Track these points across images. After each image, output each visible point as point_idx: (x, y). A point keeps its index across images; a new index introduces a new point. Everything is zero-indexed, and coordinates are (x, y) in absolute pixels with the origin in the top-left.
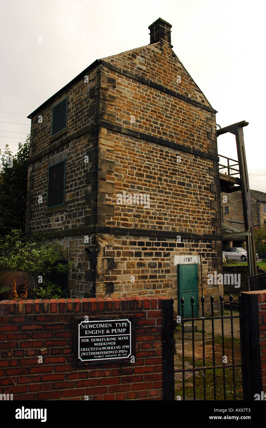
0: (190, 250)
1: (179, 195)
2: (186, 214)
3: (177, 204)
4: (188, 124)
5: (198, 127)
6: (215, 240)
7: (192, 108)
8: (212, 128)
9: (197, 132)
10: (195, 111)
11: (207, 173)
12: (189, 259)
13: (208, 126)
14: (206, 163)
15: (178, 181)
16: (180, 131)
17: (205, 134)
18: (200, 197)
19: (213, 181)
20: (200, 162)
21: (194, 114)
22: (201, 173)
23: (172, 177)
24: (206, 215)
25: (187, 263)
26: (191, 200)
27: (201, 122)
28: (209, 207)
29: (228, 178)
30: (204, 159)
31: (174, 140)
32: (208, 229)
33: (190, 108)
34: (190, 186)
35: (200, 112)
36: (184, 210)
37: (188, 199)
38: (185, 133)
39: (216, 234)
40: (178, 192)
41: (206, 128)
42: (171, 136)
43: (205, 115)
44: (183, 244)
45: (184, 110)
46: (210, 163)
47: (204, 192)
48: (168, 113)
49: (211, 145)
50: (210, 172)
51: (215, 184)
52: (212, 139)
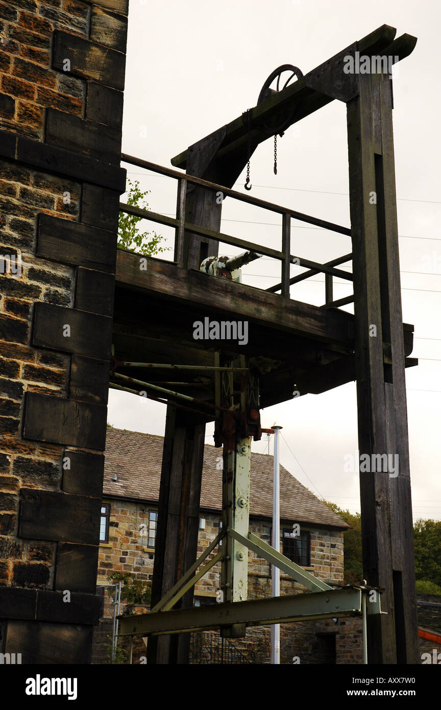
6: (34, 624)
8: (93, 14)
11: (23, 243)
14: (24, 193)
17: (38, 41)
19: (61, 290)
28: (11, 427)
30: (9, 167)
39: (50, 584)
41: (52, 15)
46: (56, 196)
49: (74, 106)
50: (46, 241)
51: (75, 306)
52: (86, 73)
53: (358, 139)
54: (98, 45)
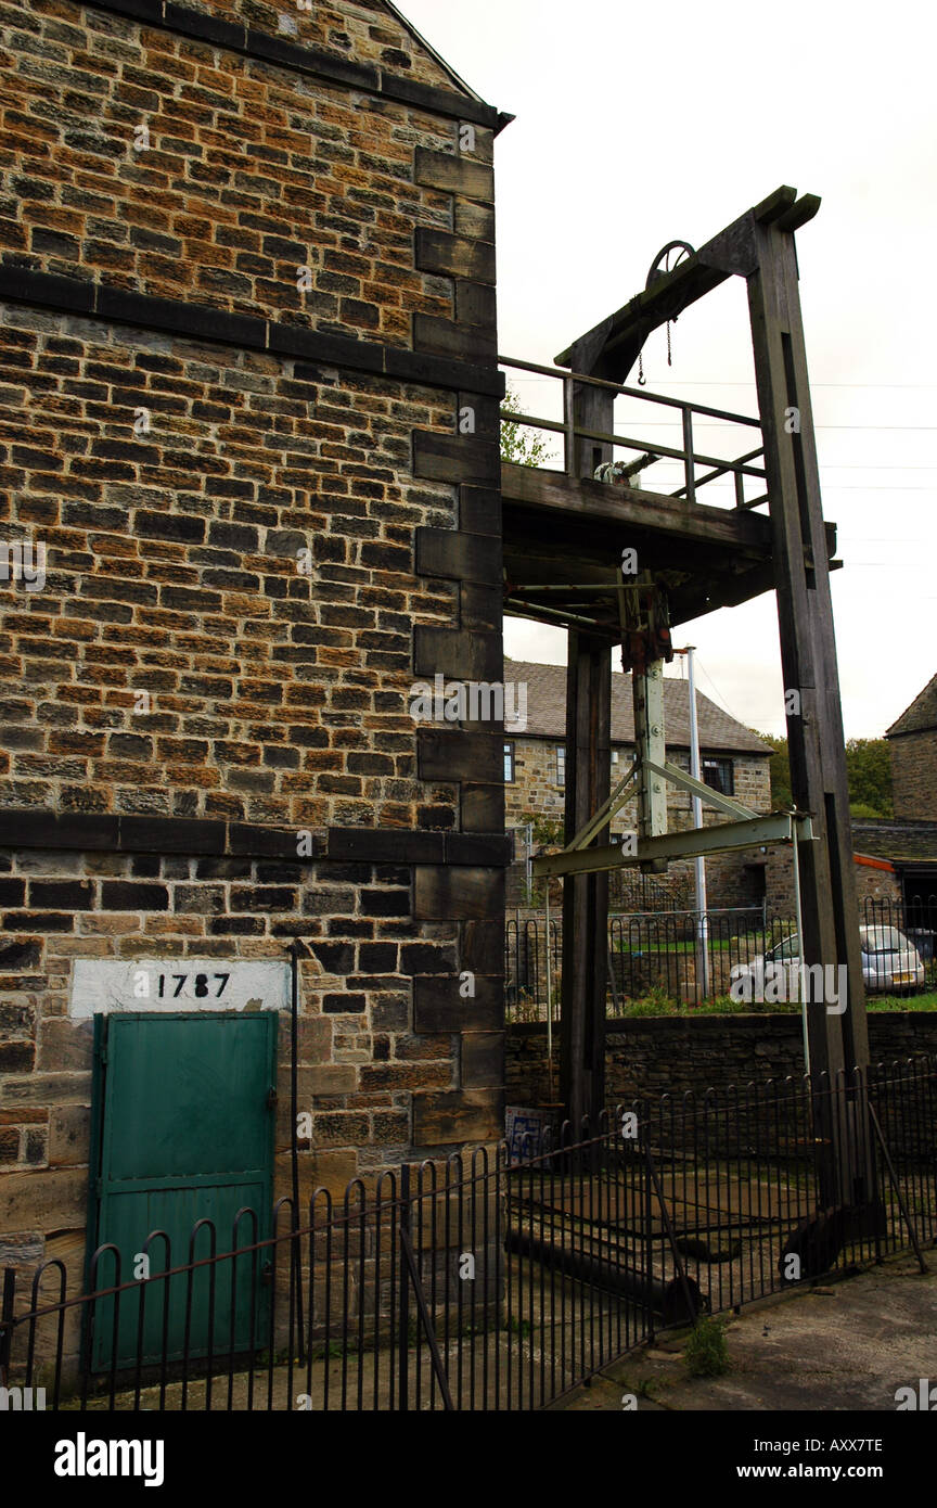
0: (218, 927)
1: (142, 594)
2: (199, 707)
3: (121, 646)
4: (257, 183)
5: (337, 204)
6: (443, 867)
7: (299, 92)
8: (456, 205)
9: (327, 230)
10: (323, 111)
11: (400, 463)
12: (201, 980)
13: (424, 196)
14: (396, 408)
15: (139, 515)
16: (181, 227)
17: (400, 241)
18: (324, 610)
19: (444, 512)
20: (344, 400)
21: (310, 127)
22: (341, 463)
23: (94, 492)
24: (372, 712)
25: (188, 1002)
26: (241, 622)
27: (369, 174)
28: (401, 663)
29: (668, 510)
30: (377, 381)
31: (130, 274)
32: (381, 801)
33: (283, 92)
34: (250, 540)
35: (365, 120)
36: (179, 684)
37: (221, 615)
38: (226, 236)
39: (456, 826)
40: (139, 574)
41: (412, 211)
42: (99, 253)
43: (403, 131)
44: (163, 890)
45: (226, 104)
46: (431, 409)
47: (363, 576)
48: (94, 120)
49: (443, 308)
50: (423, 459)
51: (460, 528)
52: (453, 270)
53: (762, 317)
54: (463, 238)
